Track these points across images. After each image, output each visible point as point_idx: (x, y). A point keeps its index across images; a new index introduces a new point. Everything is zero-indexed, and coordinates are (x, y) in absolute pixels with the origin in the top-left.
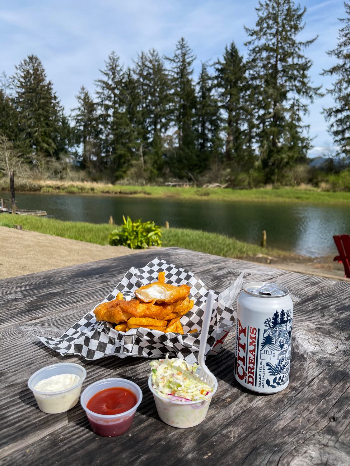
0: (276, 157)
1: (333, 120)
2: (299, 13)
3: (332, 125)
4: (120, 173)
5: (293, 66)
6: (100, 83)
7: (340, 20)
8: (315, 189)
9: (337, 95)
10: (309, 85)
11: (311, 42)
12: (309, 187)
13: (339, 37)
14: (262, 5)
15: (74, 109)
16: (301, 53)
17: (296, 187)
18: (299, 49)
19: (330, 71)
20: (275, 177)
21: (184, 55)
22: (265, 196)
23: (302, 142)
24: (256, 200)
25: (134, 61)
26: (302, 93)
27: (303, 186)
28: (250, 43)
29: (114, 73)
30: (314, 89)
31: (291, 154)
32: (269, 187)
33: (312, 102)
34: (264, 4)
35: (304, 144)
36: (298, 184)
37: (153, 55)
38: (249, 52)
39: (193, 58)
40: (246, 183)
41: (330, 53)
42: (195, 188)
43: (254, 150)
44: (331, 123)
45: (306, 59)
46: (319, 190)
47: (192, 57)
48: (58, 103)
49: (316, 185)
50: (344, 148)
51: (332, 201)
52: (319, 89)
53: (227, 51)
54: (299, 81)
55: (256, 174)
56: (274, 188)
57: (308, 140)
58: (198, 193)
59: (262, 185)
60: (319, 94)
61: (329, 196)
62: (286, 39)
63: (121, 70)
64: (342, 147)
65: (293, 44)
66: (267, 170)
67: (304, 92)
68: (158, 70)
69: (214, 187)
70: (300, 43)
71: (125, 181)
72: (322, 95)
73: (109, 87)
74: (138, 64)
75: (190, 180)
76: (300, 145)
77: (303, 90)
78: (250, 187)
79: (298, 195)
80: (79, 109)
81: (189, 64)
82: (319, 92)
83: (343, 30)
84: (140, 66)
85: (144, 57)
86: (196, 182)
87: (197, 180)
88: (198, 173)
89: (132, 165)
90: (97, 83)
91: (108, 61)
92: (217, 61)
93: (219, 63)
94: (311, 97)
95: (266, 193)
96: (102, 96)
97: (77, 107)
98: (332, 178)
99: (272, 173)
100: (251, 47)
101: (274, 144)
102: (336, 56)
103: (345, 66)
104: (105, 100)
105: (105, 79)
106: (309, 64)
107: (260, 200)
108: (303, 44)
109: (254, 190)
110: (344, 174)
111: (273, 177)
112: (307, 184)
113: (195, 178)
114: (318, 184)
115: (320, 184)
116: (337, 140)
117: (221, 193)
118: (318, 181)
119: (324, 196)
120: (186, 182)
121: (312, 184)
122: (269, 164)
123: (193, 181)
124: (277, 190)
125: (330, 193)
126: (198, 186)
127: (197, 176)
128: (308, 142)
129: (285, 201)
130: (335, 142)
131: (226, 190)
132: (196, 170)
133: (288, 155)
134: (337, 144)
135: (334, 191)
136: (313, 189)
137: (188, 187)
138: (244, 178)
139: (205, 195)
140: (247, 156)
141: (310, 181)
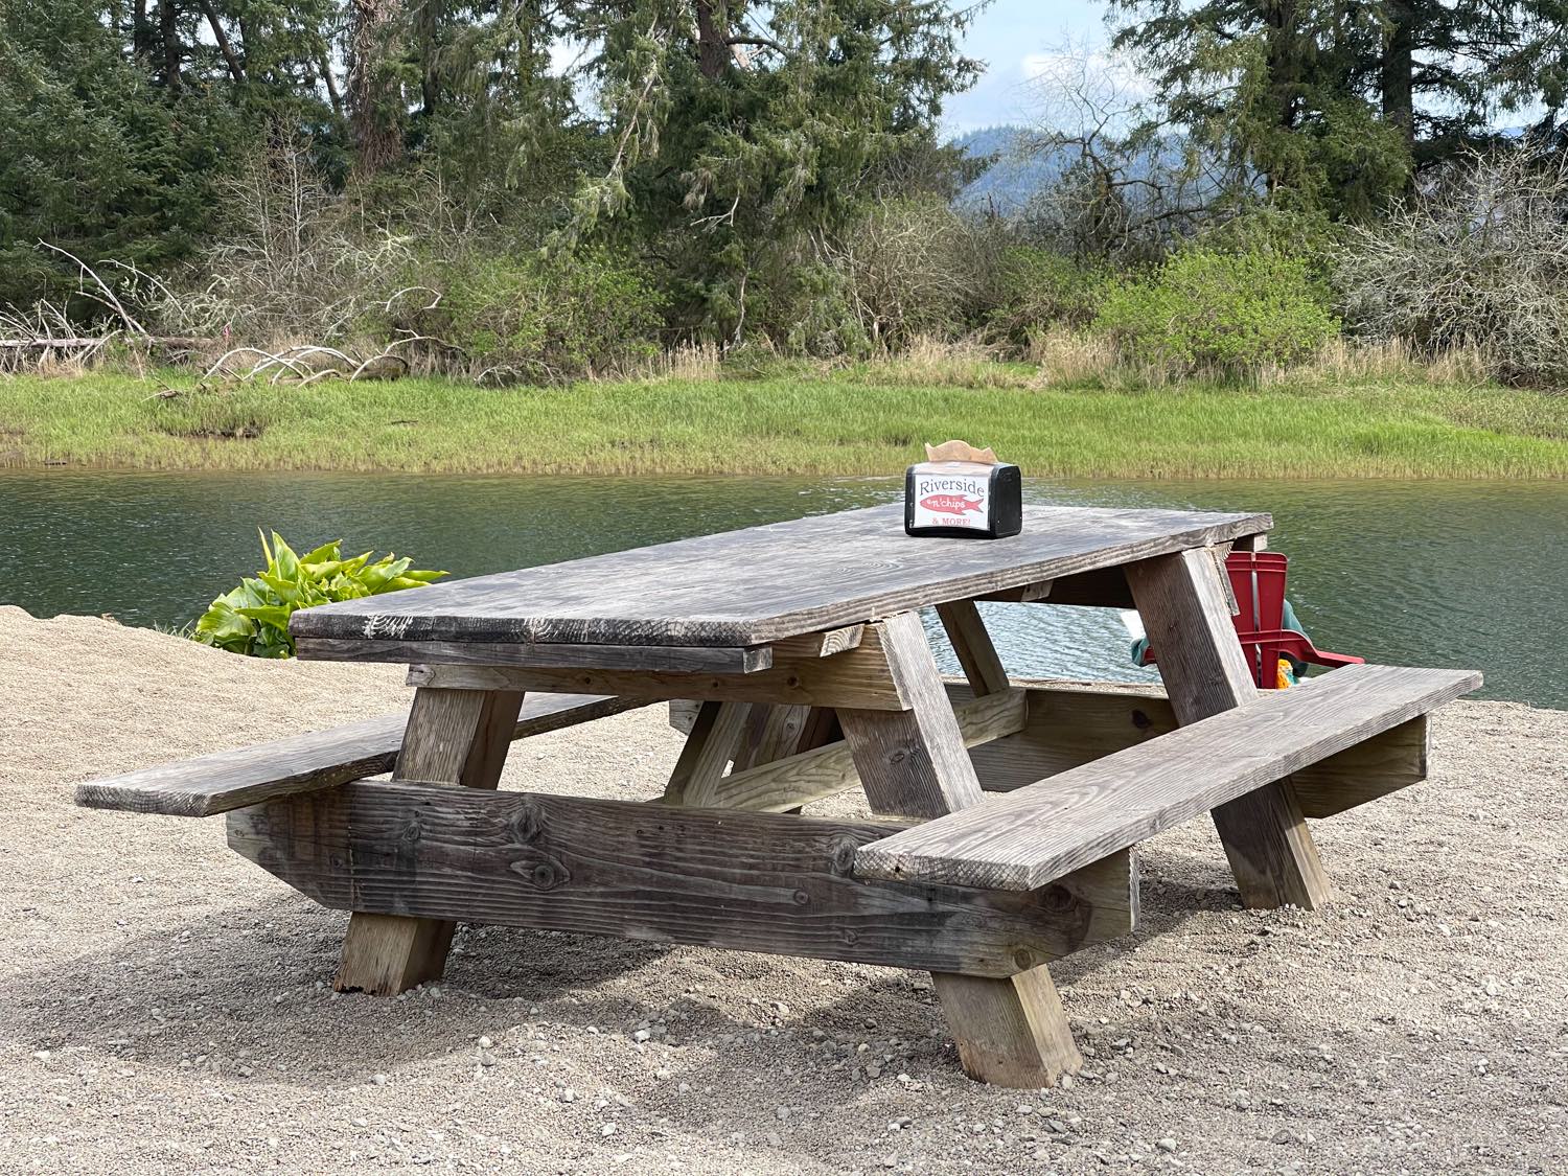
0: (731, 148)
8: (1010, 373)
12: (972, 358)
17: (880, 364)
20: (730, 298)
22: (671, 429)
23: (901, 34)
24: (613, 461)
27: (927, 356)
31: (834, 131)
32: (697, 366)
35: (917, 52)
36: (896, 340)
40: (530, 339)
42: (145, 382)
43: (564, 89)
46: (1037, 380)
49: (1018, 343)
50: (1176, 88)
55: (597, 274)
56: (733, 369)
57: (936, 20)
58: (166, 415)
59: (653, 350)
61: (1103, 416)
64: (1166, 82)
66: (673, 240)
69: (298, 373)
75: (87, 314)
76: (887, 55)
79: (899, 422)
86: (136, 335)
87: (151, 321)
88: (150, 262)
95: (679, 409)
98: (1117, 298)
101: (715, 51)
107: (646, 461)
109: (596, 386)
110: (1190, 265)
111: (719, 294)
112: (955, 338)
113: (126, 302)
114: (1027, 343)
115: (1037, 336)
116: (1132, 31)
117: (348, 413)
118: (1027, 321)
119: (1068, 416)
120: (60, 334)
121: (989, 341)
122: (689, 198)
123: (119, 321)
124: (751, 388)
125: (1110, 399)
126: (160, 358)
127: (144, 284)
128: (935, 30)
129: (812, 466)
130: (1118, 42)
131: (387, 389)
132: (134, 234)
133: (816, 140)
134: (1130, 55)
135: (1137, 387)
136: (992, 369)
137: (80, 372)
138: (512, 301)
139: (228, 435)
140: (526, 138)
141: (974, 315)
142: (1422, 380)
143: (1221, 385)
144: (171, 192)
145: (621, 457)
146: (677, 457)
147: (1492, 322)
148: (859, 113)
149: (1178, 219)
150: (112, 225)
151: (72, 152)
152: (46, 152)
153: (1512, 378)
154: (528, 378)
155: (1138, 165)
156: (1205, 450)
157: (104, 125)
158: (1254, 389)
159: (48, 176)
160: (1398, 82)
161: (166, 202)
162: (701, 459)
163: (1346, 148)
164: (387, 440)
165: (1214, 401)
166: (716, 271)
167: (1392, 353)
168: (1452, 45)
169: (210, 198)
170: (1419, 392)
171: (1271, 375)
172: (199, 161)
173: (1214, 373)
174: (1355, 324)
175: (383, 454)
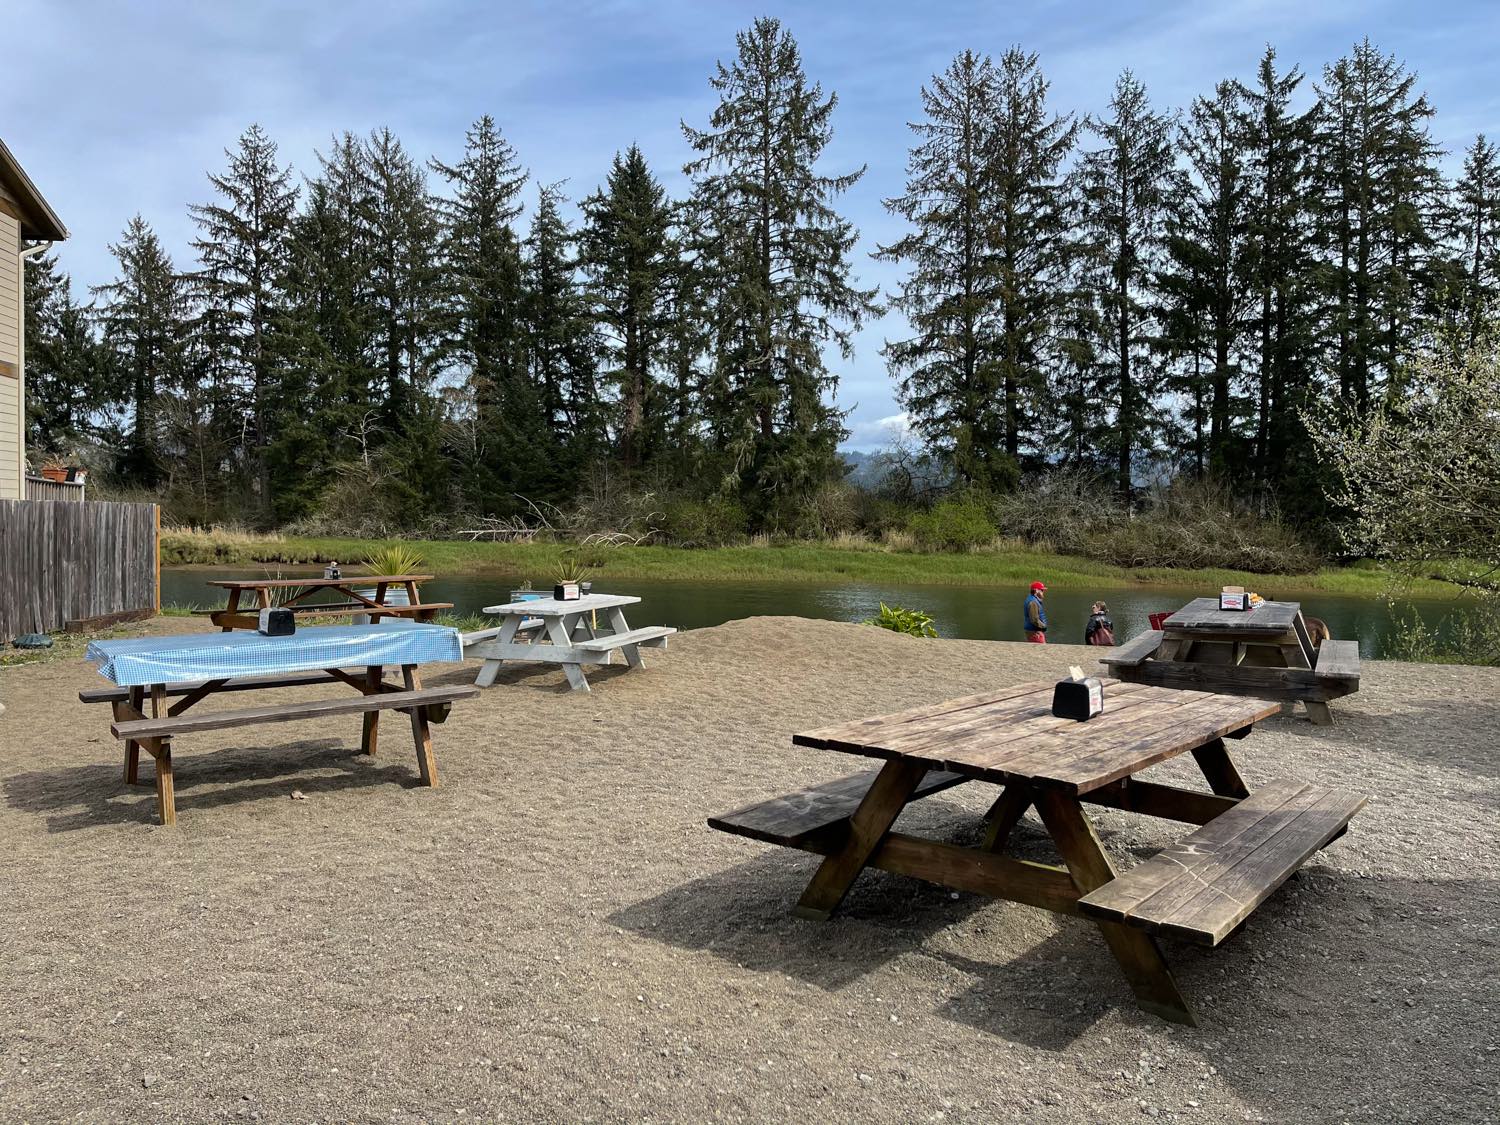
0: (778, 464)
1: (906, 372)
2: (820, 104)
3: (905, 386)
4: (294, 496)
5: (810, 235)
6: (209, 217)
7: (913, 127)
8: (877, 547)
9: (913, 310)
10: (848, 283)
11: (850, 180)
12: (861, 541)
13: (910, 169)
14: (724, 73)
15: (103, 288)
16: (825, 204)
17: (828, 542)
18: (821, 195)
19: (891, 251)
20: (774, 516)
21: (494, 164)
22: (756, 566)
23: (821, 420)
25: (322, 161)
26: (832, 305)
27: (845, 540)
28: (697, 165)
29: (257, 191)
30: (860, 295)
32: (761, 542)
33: (858, 327)
34: (730, 69)
35: (827, 427)
36: (833, 533)
37: (385, 151)
38: (695, 188)
39: (520, 174)
40: (701, 532)
41: (892, 205)
42: (556, 546)
44: (902, 380)
45: (838, 220)
46: (887, 549)
47: (514, 170)
48: (47, 266)
49: (877, 535)
50: (933, 443)
51: (926, 577)
52: (871, 295)
53: (619, 169)
54: (823, 272)
55: (724, 509)
56: (775, 543)
57: (834, 415)
58: (566, 558)
59: (745, 536)
60: (872, 309)
61: (914, 563)
62: (789, 165)
63: (280, 182)
64: (930, 441)
65: (807, 181)
66: (753, 496)
67: (836, 303)
68: (403, 193)
69: (614, 543)
70: (824, 181)
71: (316, 523)
72: (879, 312)
73: (240, 229)
74: (331, 167)
75: (531, 521)
77: (835, 296)
78: (711, 540)
79: (840, 563)
80: (121, 288)
81: (509, 190)
82: (872, 303)
83: (919, 151)
84: (339, 175)
85: (353, 150)
86: (550, 528)
87: (555, 523)
88: (554, 502)
89: (334, 475)
90: (199, 215)
91: (240, 152)
92: (596, 195)
93: (601, 198)
94: (855, 314)
95: (757, 557)
96: (216, 255)
97: (113, 283)
98: (915, 519)
99: (766, 504)
100: (702, 177)
101: (769, 428)
102: (904, 215)
103: (926, 241)
104: (226, 267)
105: (228, 204)
106: (849, 235)
107: (749, 577)
108: (831, 182)
109: (725, 549)
110: (944, 508)
111: (769, 516)
112: (853, 534)
113: (545, 516)
114: (880, 534)
115: (885, 533)
116: (917, 423)
117: (636, 558)
118: (881, 527)
119: (902, 563)
120: (521, 528)
121: (866, 534)
122: (760, 481)
123: (542, 523)
124: (784, 551)
125: (914, 556)
126: (560, 537)
127: (552, 510)
128: (834, 419)
129: (810, 579)
130: (913, 426)
131: (648, 549)
132: (548, 491)
133: (807, 461)
134: (916, 431)
135: (924, 552)
136: (870, 545)
137: (531, 542)
138: (694, 517)
139: (591, 566)
140: (700, 458)
141: (861, 525)
142: (1029, 552)
143: (956, 552)
144: (562, 476)
145: (739, 576)
146: (759, 576)
147: (1054, 532)
148: (823, 450)
149: (934, 491)
150: (541, 488)
151: (526, 461)
152: (517, 461)
153: (1061, 552)
154: (700, 546)
155: (922, 471)
156: (956, 576)
157: (539, 452)
158: (969, 554)
159: (518, 469)
160: (1013, 442)
161: (560, 480)
162: (768, 577)
163: (997, 466)
164: (651, 568)
165: (954, 558)
166: (767, 507)
167: (1017, 542)
168: (1032, 430)
169: (575, 478)
170: (1029, 556)
171: (975, 549)
172: (572, 464)
173: (954, 548)
174: (1004, 532)
175: (651, 574)
